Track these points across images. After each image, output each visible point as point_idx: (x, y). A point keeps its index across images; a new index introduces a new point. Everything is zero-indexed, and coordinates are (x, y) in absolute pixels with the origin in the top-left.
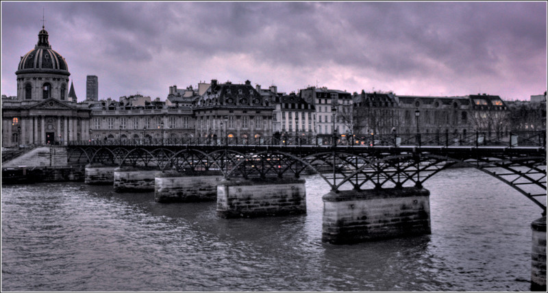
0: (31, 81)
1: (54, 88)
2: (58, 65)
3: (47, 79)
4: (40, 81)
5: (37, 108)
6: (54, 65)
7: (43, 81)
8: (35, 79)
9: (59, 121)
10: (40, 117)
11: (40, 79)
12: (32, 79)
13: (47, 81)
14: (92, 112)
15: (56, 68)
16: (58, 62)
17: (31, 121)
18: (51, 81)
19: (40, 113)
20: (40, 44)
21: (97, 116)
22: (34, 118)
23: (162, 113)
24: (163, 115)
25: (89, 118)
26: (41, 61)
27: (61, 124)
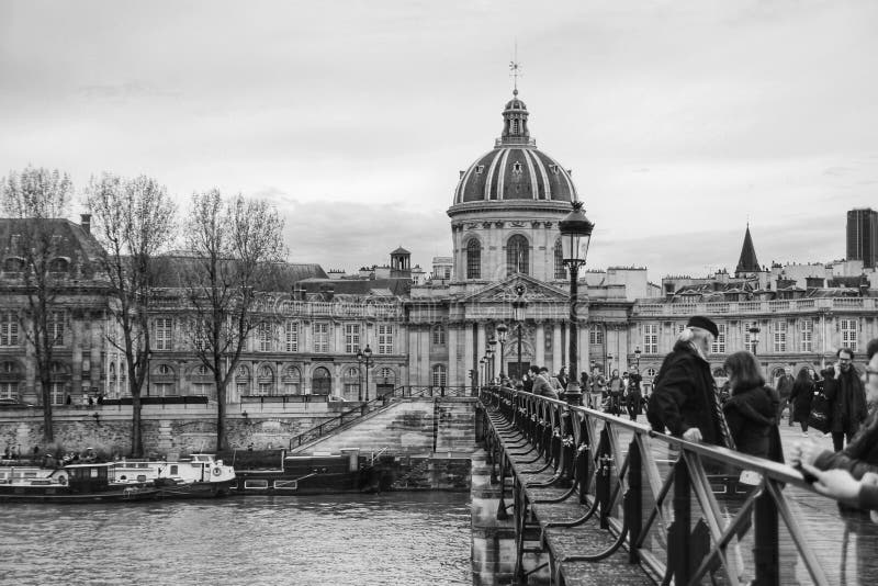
0: (480, 232)
1: (536, 247)
2: (547, 189)
3: (516, 224)
4: (499, 231)
5: (483, 299)
6: (535, 188)
7: (508, 230)
8: (487, 225)
9: (540, 333)
10: (491, 324)
11: (500, 225)
12: (480, 226)
13: (518, 231)
14: (635, 309)
15: (542, 196)
16: (546, 181)
17: (469, 333)
18: (527, 230)
19: (491, 312)
20: (507, 136)
21: (651, 319)
22: (475, 326)
23: (815, 309)
24: (817, 316)
25: (627, 325)
26: (501, 181)
27: (547, 340)
